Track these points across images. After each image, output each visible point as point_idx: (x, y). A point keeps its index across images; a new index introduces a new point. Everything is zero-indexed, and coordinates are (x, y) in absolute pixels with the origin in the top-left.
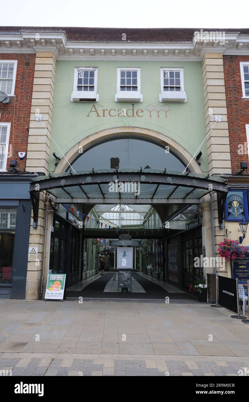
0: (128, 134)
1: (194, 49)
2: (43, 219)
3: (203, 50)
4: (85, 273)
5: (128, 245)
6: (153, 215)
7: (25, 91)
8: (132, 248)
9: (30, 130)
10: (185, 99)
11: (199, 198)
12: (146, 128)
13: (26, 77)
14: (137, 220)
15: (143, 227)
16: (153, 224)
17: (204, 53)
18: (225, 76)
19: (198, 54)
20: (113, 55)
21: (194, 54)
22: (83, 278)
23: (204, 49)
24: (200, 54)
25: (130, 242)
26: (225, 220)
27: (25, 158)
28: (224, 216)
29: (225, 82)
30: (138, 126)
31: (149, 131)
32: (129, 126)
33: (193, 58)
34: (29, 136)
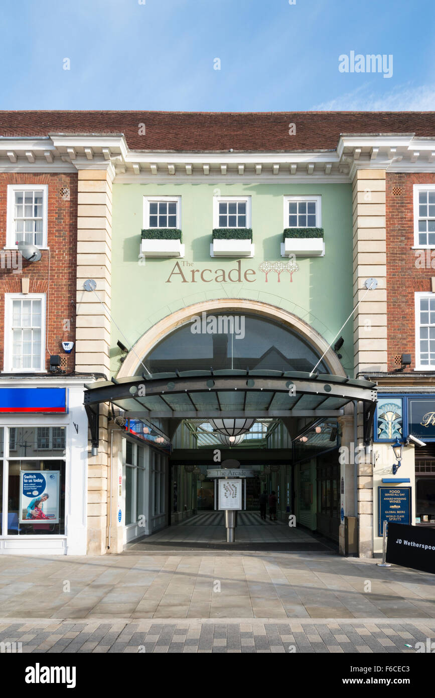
0: (232, 310)
1: (340, 161)
2: (107, 443)
3: (354, 165)
4: (175, 515)
5: (235, 476)
6: (279, 426)
7: (64, 239)
8: (240, 481)
9: (77, 305)
10: (322, 251)
11: (338, 409)
12: (260, 300)
13: (65, 216)
14: (258, 433)
15: (265, 443)
16: (280, 438)
17: (355, 170)
18: (388, 211)
19: (346, 171)
20: (207, 175)
21: (339, 170)
22: (172, 522)
23: (356, 162)
24: (349, 171)
25: (237, 472)
26: (373, 441)
27: (73, 351)
28: (371, 436)
29: (387, 221)
30: (247, 298)
31: (265, 305)
32: (233, 297)
33: (337, 179)
34: (77, 315)
